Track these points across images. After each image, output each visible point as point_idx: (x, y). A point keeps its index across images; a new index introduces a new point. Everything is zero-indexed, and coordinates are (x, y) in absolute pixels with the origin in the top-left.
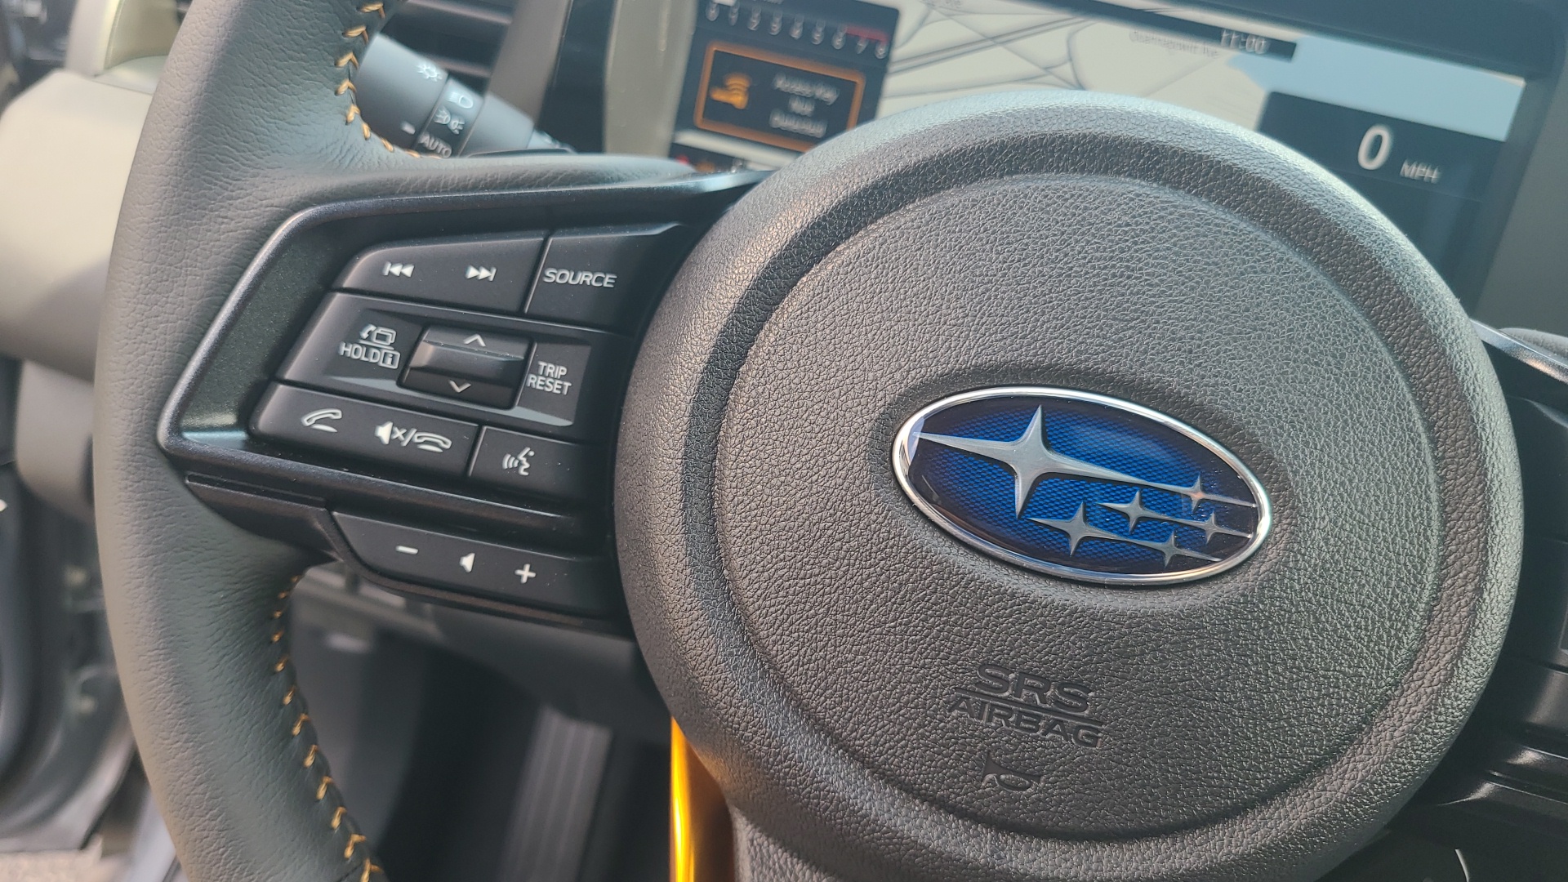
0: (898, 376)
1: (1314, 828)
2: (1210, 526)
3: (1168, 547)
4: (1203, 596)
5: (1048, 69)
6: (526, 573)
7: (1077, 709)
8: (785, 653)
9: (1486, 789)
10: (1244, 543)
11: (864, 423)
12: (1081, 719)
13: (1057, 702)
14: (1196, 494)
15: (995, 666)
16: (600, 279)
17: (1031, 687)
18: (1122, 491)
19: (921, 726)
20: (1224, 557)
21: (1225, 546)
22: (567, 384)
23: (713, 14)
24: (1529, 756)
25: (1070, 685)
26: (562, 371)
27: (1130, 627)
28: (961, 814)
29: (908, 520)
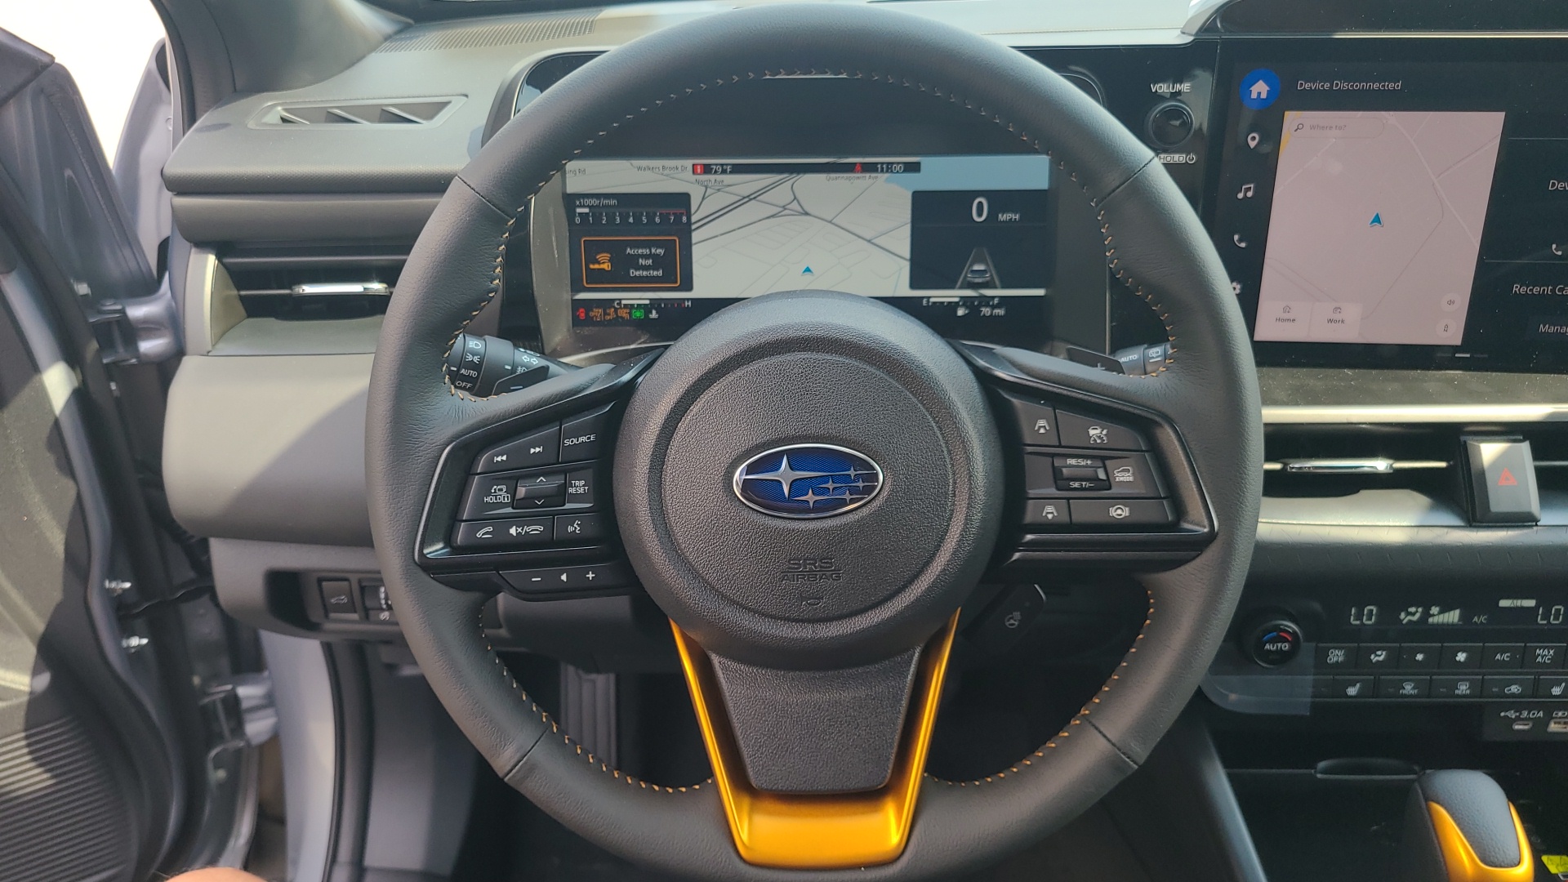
0: (727, 455)
1: (929, 589)
2: (861, 484)
3: (847, 496)
4: (865, 511)
5: (784, 208)
6: (591, 575)
7: (829, 567)
8: (712, 577)
9: (1017, 555)
10: (874, 487)
11: (719, 478)
12: (832, 571)
13: (821, 567)
14: (852, 473)
15: (793, 560)
16: (589, 438)
17: (810, 564)
18: (824, 479)
19: (772, 591)
20: (869, 495)
21: (868, 490)
22: (586, 488)
23: (578, 220)
24: (1029, 537)
25: (824, 559)
26: (583, 482)
27: (840, 530)
28: (797, 621)
29: (745, 513)
